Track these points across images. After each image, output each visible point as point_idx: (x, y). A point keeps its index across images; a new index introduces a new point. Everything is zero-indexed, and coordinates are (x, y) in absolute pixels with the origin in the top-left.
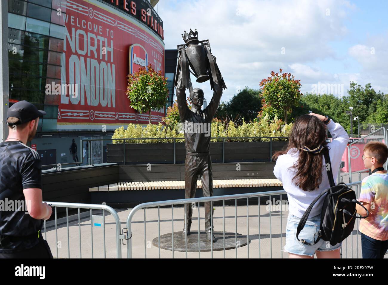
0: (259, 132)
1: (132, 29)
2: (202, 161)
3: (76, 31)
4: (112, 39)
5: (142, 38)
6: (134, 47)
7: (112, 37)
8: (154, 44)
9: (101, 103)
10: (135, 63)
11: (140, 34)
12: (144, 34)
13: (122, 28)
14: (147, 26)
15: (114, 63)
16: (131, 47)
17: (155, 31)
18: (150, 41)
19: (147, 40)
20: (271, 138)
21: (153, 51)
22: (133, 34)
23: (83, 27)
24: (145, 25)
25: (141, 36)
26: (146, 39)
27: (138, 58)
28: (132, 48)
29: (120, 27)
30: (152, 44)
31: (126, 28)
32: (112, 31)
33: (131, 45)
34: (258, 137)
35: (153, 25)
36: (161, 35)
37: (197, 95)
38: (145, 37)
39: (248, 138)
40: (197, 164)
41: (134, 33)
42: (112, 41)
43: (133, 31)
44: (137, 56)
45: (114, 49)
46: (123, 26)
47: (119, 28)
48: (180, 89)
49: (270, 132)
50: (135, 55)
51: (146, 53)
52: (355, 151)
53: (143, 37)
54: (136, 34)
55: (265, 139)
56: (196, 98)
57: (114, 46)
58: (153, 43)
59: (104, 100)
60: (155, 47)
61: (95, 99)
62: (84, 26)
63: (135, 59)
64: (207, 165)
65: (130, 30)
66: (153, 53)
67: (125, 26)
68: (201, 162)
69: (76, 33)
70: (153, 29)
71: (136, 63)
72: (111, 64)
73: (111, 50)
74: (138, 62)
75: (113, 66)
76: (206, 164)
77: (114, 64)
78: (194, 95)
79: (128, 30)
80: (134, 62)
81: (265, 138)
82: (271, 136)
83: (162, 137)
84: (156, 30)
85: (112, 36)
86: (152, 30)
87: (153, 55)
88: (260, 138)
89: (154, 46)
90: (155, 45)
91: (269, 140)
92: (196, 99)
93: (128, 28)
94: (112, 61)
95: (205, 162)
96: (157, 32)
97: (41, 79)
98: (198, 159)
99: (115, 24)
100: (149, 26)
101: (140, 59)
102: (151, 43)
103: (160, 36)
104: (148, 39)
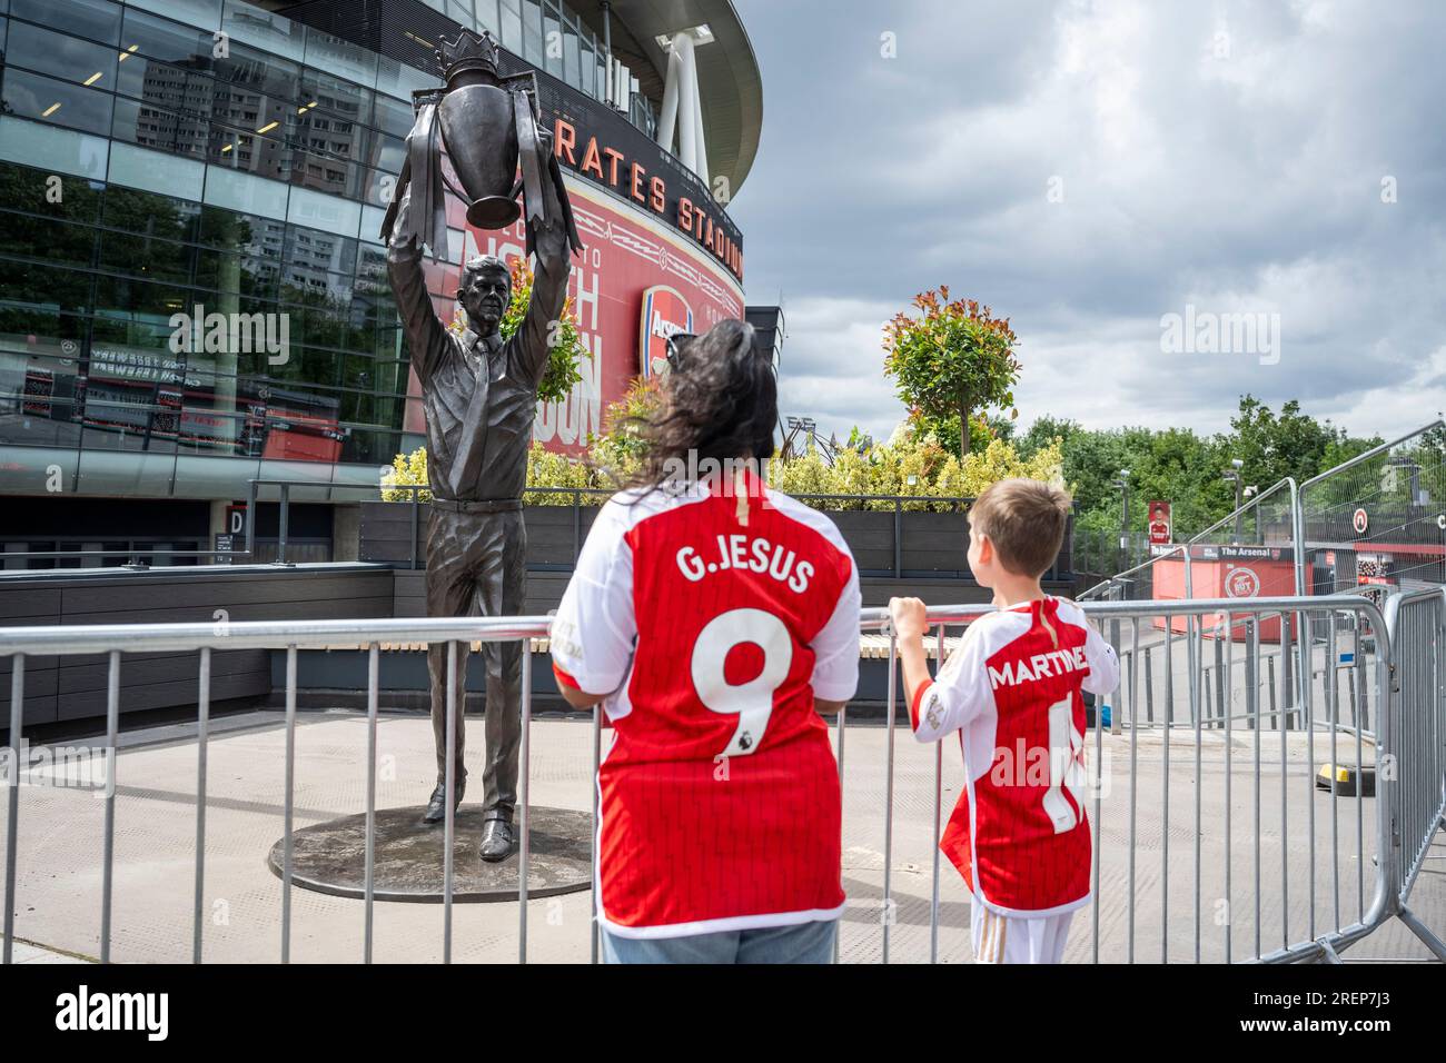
0: (859, 480)
1: (652, 248)
2: (479, 532)
3: (498, 246)
4: (597, 271)
5: (680, 271)
6: (657, 293)
7: (595, 266)
8: (712, 289)
9: (560, 435)
10: (656, 335)
11: (673, 260)
12: (687, 263)
13: (626, 244)
14: (693, 242)
15: (598, 332)
16: (647, 293)
17: (717, 256)
18: (703, 281)
19: (692, 279)
20: (898, 500)
21: (709, 307)
22: (655, 261)
23: (520, 237)
24: (689, 239)
25: (675, 265)
26: (691, 275)
27: (666, 323)
28: (650, 297)
29: (621, 241)
30: (709, 291)
31: (637, 245)
32: (596, 250)
33: (648, 287)
34: (858, 494)
35: (710, 240)
36: (735, 270)
37: (479, 278)
38: (687, 268)
39: (821, 497)
40: (462, 545)
41: (657, 257)
42: (595, 277)
43: (655, 253)
44: (663, 317)
45: (599, 296)
46: (627, 240)
47: (615, 242)
48: (397, 246)
49: (899, 480)
50: (658, 314)
51: (689, 310)
52: (1246, 580)
53: (684, 270)
54: (664, 260)
55: (879, 502)
56: (476, 290)
57: (599, 290)
58: (711, 285)
59: (568, 426)
60: (720, 298)
61: (545, 423)
62: (521, 235)
63: (659, 326)
64: (500, 548)
65: (647, 249)
66: (709, 312)
67: (633, 239)
68: (475, 538)
69: (500, 251)
70: (710, 249)
71: (661, 334)
72: (592, 334)
73: (593, 297)
74: (665, 332)
75: (598, 340)
76: (496, 543)
77: (599, 334)
78: (469, 279)
79: (642, 251)
80: (654, 333)
81: (878, 498)
82: (901, 494)
83: (537, 486)
84: (721, 255)
85: (597, 263)
86: (707, 252)
87: (709, 318)
88: (864, 500)
89: (713, 293)
90: (716, 292)
91: (893, 506)
92: (475, 295)
93: (642, 244)
94: (594, 326)
95: (494, 538)
96: (722, 260)
97: (397, 365)
98: (463, 524)
99: (607, 233)
100: (702, 242)
101: (672, 325)
102: (704, 287)
103: (731, 270)
104: (697, 275)
